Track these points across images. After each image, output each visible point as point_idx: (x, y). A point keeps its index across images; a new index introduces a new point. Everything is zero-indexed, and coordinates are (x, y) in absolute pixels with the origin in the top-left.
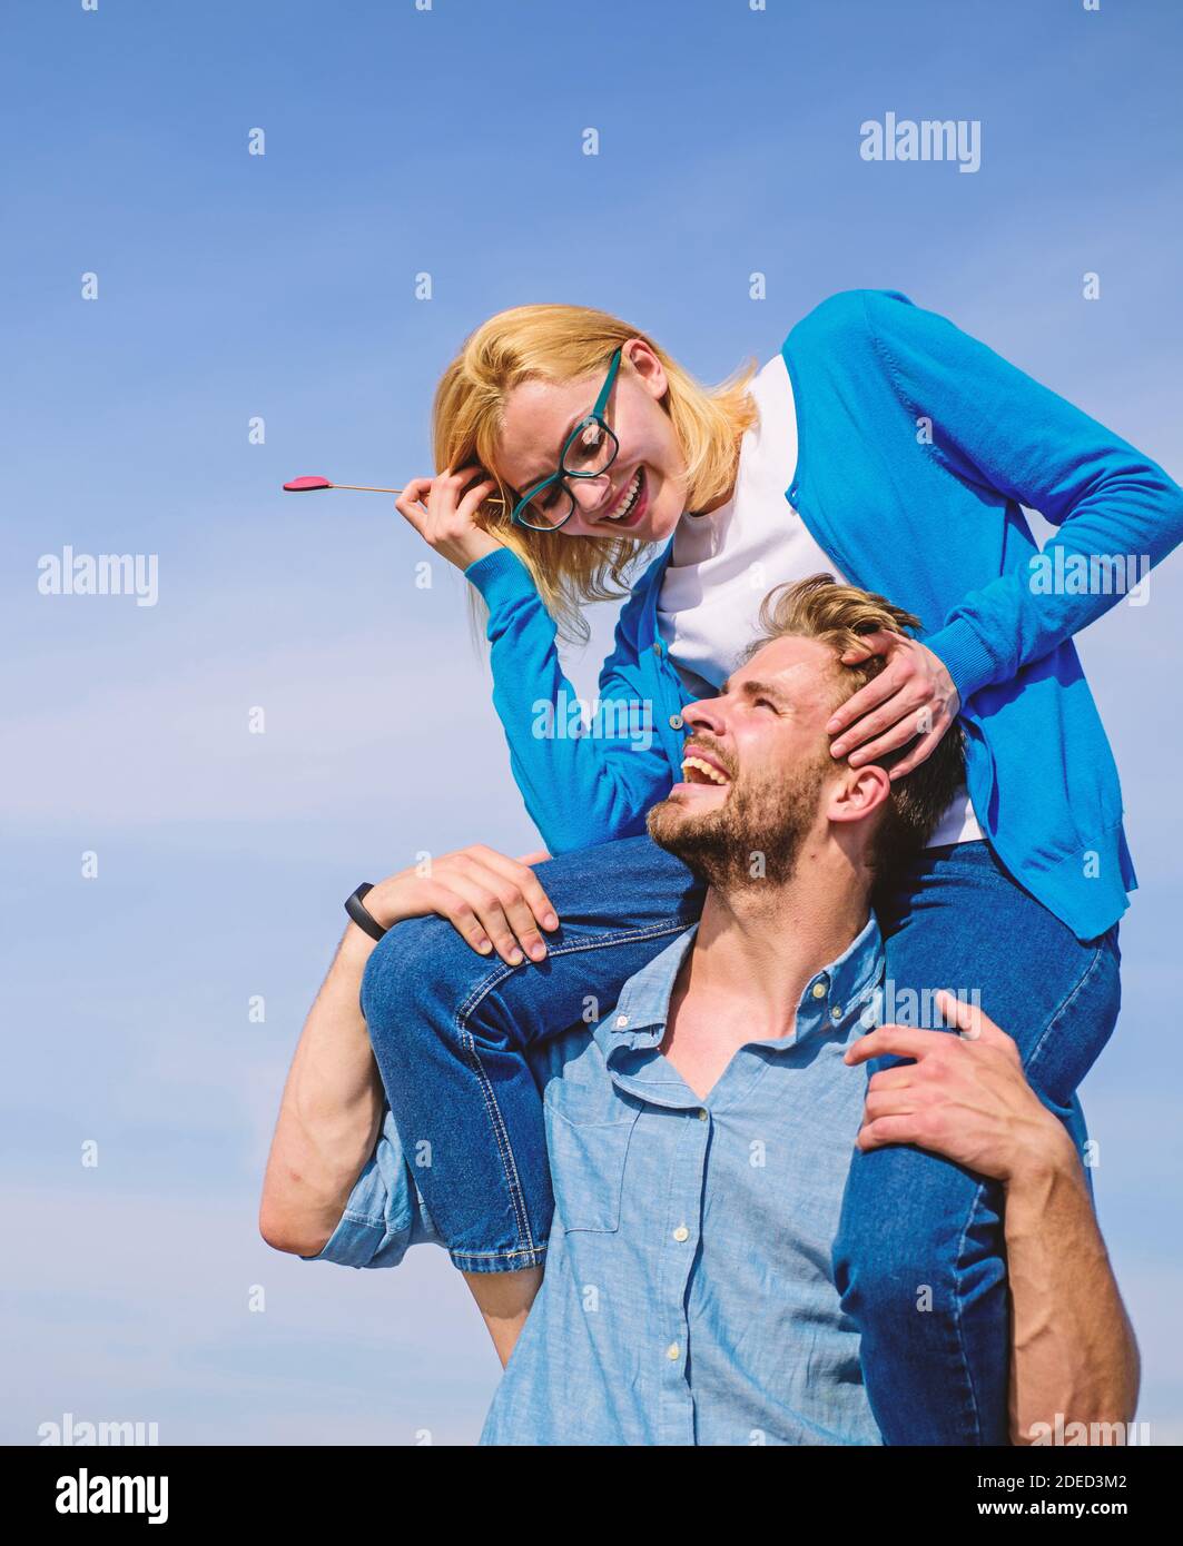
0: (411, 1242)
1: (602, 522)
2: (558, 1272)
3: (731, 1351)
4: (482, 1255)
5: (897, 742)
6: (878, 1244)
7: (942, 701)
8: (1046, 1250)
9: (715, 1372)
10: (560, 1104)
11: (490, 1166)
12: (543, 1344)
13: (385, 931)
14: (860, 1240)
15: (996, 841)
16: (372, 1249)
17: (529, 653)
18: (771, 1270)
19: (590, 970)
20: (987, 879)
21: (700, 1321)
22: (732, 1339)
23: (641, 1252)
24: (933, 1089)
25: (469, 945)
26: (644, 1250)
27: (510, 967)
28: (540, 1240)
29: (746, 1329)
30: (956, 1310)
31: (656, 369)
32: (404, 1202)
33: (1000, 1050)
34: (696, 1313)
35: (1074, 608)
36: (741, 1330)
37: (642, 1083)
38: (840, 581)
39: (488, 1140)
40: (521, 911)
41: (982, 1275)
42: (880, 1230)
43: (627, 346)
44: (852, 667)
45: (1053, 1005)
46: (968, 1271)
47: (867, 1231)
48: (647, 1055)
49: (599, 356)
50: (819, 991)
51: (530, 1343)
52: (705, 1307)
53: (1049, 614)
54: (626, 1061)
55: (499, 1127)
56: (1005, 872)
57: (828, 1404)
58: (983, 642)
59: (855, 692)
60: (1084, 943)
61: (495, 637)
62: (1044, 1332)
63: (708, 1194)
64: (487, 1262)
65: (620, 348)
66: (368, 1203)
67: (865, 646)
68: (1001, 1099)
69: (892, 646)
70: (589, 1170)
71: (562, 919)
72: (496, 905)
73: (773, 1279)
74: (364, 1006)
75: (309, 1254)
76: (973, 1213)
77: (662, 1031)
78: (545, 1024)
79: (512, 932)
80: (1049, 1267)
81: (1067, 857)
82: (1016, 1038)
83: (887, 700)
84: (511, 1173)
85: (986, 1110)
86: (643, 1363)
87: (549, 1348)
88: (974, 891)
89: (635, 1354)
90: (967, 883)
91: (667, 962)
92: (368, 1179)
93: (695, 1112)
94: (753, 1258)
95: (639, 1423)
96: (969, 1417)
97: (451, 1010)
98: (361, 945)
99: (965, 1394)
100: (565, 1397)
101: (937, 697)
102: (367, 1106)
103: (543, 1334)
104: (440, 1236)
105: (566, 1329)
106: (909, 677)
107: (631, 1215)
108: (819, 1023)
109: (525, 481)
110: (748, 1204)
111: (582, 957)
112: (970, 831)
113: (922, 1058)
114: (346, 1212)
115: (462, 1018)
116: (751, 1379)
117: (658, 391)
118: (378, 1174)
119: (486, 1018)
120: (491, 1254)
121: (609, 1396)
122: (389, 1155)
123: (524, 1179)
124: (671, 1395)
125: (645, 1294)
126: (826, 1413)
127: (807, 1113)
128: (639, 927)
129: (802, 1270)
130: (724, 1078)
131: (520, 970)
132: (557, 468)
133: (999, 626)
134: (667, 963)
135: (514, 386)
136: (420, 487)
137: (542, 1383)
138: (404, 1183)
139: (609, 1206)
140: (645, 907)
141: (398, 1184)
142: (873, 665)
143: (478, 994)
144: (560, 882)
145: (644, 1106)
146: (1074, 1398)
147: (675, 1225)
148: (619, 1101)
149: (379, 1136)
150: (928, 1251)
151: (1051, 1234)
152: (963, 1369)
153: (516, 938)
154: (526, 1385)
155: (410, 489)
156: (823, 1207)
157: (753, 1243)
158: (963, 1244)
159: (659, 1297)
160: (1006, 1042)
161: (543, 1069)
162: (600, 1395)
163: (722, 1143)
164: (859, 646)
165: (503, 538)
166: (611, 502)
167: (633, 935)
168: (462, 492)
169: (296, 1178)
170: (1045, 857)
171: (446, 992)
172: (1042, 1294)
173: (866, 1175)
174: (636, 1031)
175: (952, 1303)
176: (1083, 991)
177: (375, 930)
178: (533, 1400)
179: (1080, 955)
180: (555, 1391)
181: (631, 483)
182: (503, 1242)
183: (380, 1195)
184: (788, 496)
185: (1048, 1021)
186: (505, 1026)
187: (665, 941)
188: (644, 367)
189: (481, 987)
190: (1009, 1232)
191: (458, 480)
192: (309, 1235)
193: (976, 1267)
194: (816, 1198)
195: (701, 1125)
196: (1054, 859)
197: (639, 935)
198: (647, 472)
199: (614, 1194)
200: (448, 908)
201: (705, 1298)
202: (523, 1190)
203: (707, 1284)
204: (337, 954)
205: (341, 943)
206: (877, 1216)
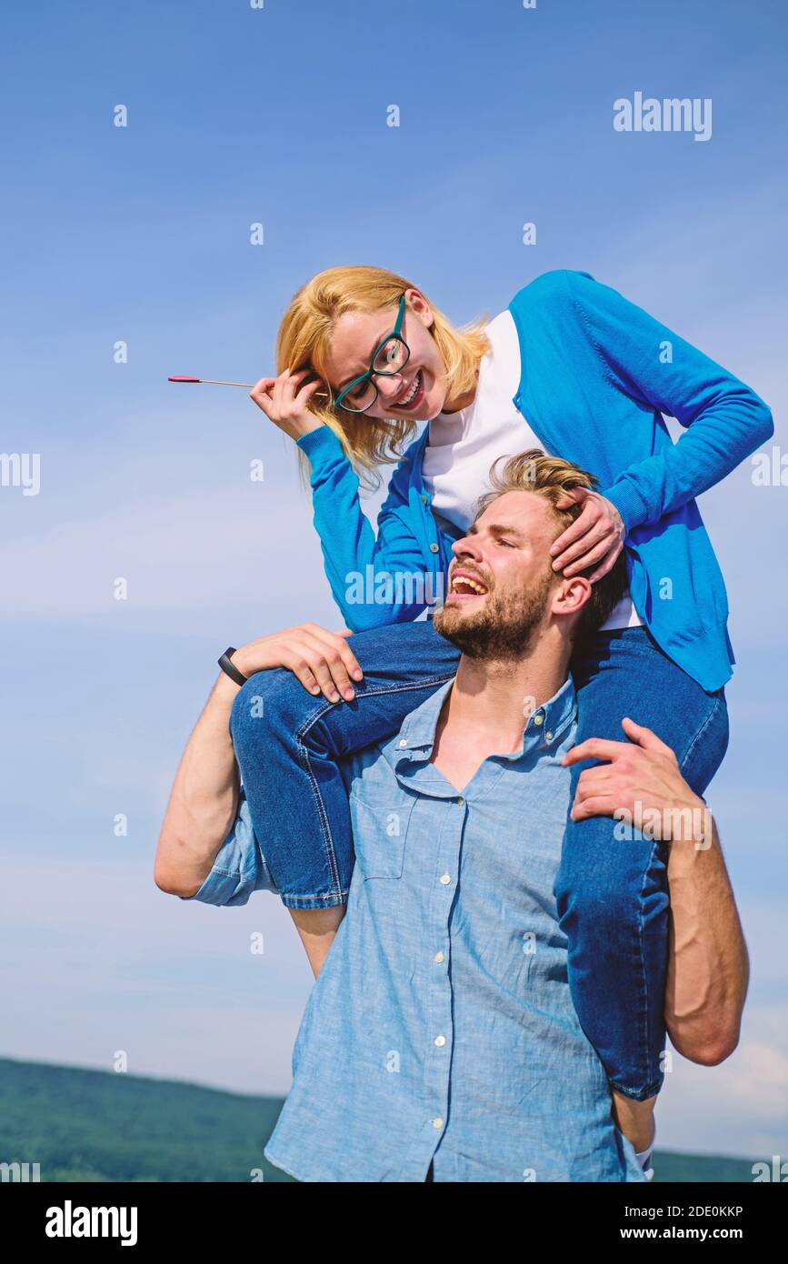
0: (256, 889)
1: (393, 409)
2: (356, 908)
3: (477, 958)
4: (305, 897)
5: (593, 560)
6: (591, 879)
7: (618, 533)
8: (696, 887)
9: (467, 972)
10: (361, 795)
11: (314, 835)
12: (345, 957)
13: (246, 679)
14: (577, 877)
15: (651, 627)
16: (229, 893)
17: (342, 496)
18: (505, 905)
19: (382, 708)
20: (645, 651)
21: (457, 937)
22: (479, 950)
23: (418, 891)
24: (624, 779)
25: (304, 688)
26: (420, 890)
27: (331, 703)
28: (345, 888)
29: (488, 943)
30: (640, 924)
31: (425, 309)
32: (253, 861)
33: (666, 757)
34: (456, 932)
35: (698, 477)
36: (484, 944)
37: (418, 781)
38: (546, 455)
39: (313, 819)
40: (339, 667)
41: (657, 902)
42: (592, 870)
43: (408, 293)
44: (564, 511)
45: (695, 731)
46: (648, 898)
47: (583, 871)
48: (422, 764)
49: (393, 296)
50: (538, 720)
51: (337, 956)
52: (461, 929)
53: (683, 480)
54: (407, 768)
55: (321, 811)
56: (657, 648)
57: (541, 995)
58: (640, 496)
59: (566, 528)
60: (708, 693)
61: (315, 486)
62: (693, 942)
63: (464, 854)
64: (309, 902)
65: (403, 294)
66: (228, 862)
67: (572, 497)
68: (669, 787)
69: (584, 498)
70: (381, 838)
71: (365, 674)
72: (324, 662)
73: (506, 910)
74: (232, 728)
75: (185, 895)
76: (650, 862)
77: (431, 750)
78: (352, 743)
79: (333, 680)
80: (698, 899)
81: (696, 639)
82: (673, 749)
83: (586, 533)
84: (329, 841)
85: (659, 793)
86: (418, 966)
87: (350, 958)
88: (635, 659)
89: (413, 959)
90: (630, 654)
91: (433, 704)
92: (229, 846)
93: (455, 800)
94: (493, 897)
95: (415, 1006)
96: (642, 999)
97: (292, 732)
98: (229, 688)
99: (640, 984)
100: (362, 991)
101: (616, 530)
102: (229, 797)
103: (345, 950)
104: (275, 886)
105: (362, 946)
106: (599, 518)
107: (410, 866)
108: (538, 742)
109: (344, 378)
110: (491, 860)
111: (376, 699)
112: (634, 621)
113: (616, 761)
114: (214, 867)
115: (299, 736)
116: (490, 976)
117: (428, 323)
118: (235, 842)
119: (315, 737)
120: (312, 896)
121: (392, 988)
122: (243, 830)
123: (336, 846)
124: (436, 987)
125: (420, 920)
126: (539, 1000)
127: (530, 802)
128: (413, 681)
129: (525, 905)
130: (475, 778)
131: (338, 706)
132: (368, 369)
133: (651, 486)
134: (433, 706)
135: (340, 315)
136: (267, 383)
137: (345, 982)
138: (253, 849)
139: (395, 861)
140: (418, 667)
141: (250, 848)
142: (575, 509)
143: (311, 721)
144: (362, 649)
145: (419, 795)
146: (710, 987)
147: (439, 874)
148: (402, 792)
149: (237, 817)
150: (623, 884)
151: (699, 877)
152: (640, 966)
153: (335, 686)
154: (334, 983)
155: (260, 384)
156: (541, 863)
157: (493, 887)
158: (645, 881)
159: (430, 921)
160: (669, 752)
161: (348, 773)
162: (384, 988)
163: (474, 820)
164: (565, 498)
165: (324, 418)
166: (403, 391)
167: (410, 686)
168: (298, 387)
169: (181, 843)
170: (682, 638)
171: (289, 718)
172: (692, 917)
173: (580, 836)
174: (413, 749)
175: (637, 919)
176: (710, 724)
177: (239, 679)
178: (338, 994)
179: (707, 701)
180: (355, 987)
181: (415, 380)
182: (321, 888)
183: (237, 855)
184: (515, 401)
185: (691, 741)
186: (327, 744)
187: (432, 690)
188: (418, 307)
189: (313, 716)
190: (671, 876)
191: (296, 378)
192: (187, 884)
193: (653, 897)
194: (537, 857)
195: (460, 807)
196: (687, 640)
197: (414, 685)
198: (424, 374)
199: (399, 853)
200: (292, 663)
201: (461, 922)
202: (335, 854)
203: (463, 913)
204: (211, 695)
205: (214, 688)
206: (589, 861)
